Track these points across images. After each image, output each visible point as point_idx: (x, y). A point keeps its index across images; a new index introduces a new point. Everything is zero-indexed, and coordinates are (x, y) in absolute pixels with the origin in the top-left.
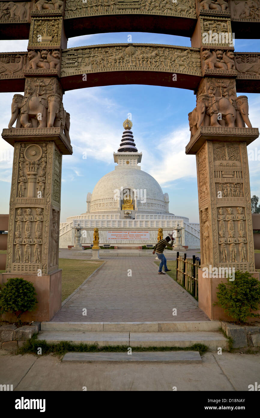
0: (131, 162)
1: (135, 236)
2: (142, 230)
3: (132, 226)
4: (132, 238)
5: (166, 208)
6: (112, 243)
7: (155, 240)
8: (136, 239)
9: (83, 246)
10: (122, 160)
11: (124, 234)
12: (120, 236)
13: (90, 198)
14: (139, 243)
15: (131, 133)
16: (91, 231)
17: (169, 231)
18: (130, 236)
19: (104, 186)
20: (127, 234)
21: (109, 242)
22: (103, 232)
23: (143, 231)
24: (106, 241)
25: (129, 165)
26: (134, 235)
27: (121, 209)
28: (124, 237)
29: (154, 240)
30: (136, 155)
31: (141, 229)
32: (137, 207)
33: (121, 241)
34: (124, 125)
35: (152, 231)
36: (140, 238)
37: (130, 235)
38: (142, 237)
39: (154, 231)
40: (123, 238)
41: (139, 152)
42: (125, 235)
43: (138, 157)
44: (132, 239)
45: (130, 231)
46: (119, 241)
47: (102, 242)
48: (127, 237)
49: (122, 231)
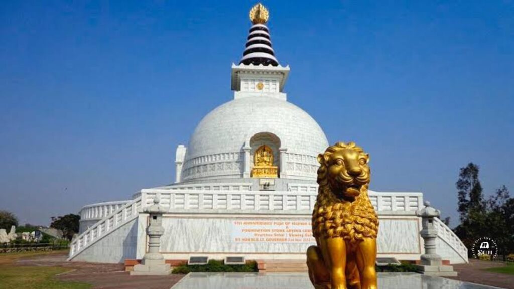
0: (267, 86)
1: (302, 233)
3: (296, 208)
4: (297, 237)
6: (244, 251)
8: (305, 240)
10: (250, 82)
11: (276, 227)
12: (265, 233)
15: (266, 30)
16: (191, 220)
17: (389, 221)
18: (291, 233)
20: (283, 227)
21: (236, 249)
22: (221, 222)
24: (230, 247)
25: (263, 91)
26: (300, 231)
27: (251, 176)
28: (275, 235)
30: (277, 72)
33: (269, 245)
37: (290, 231)
40: (274, 237)
42: (278, 231)
43: (282, 76)
44: (295, 242)
45: (291, 222)
46: (262, 247)
47: (218, 249)
48: (282, 235)
49: (269, 221)
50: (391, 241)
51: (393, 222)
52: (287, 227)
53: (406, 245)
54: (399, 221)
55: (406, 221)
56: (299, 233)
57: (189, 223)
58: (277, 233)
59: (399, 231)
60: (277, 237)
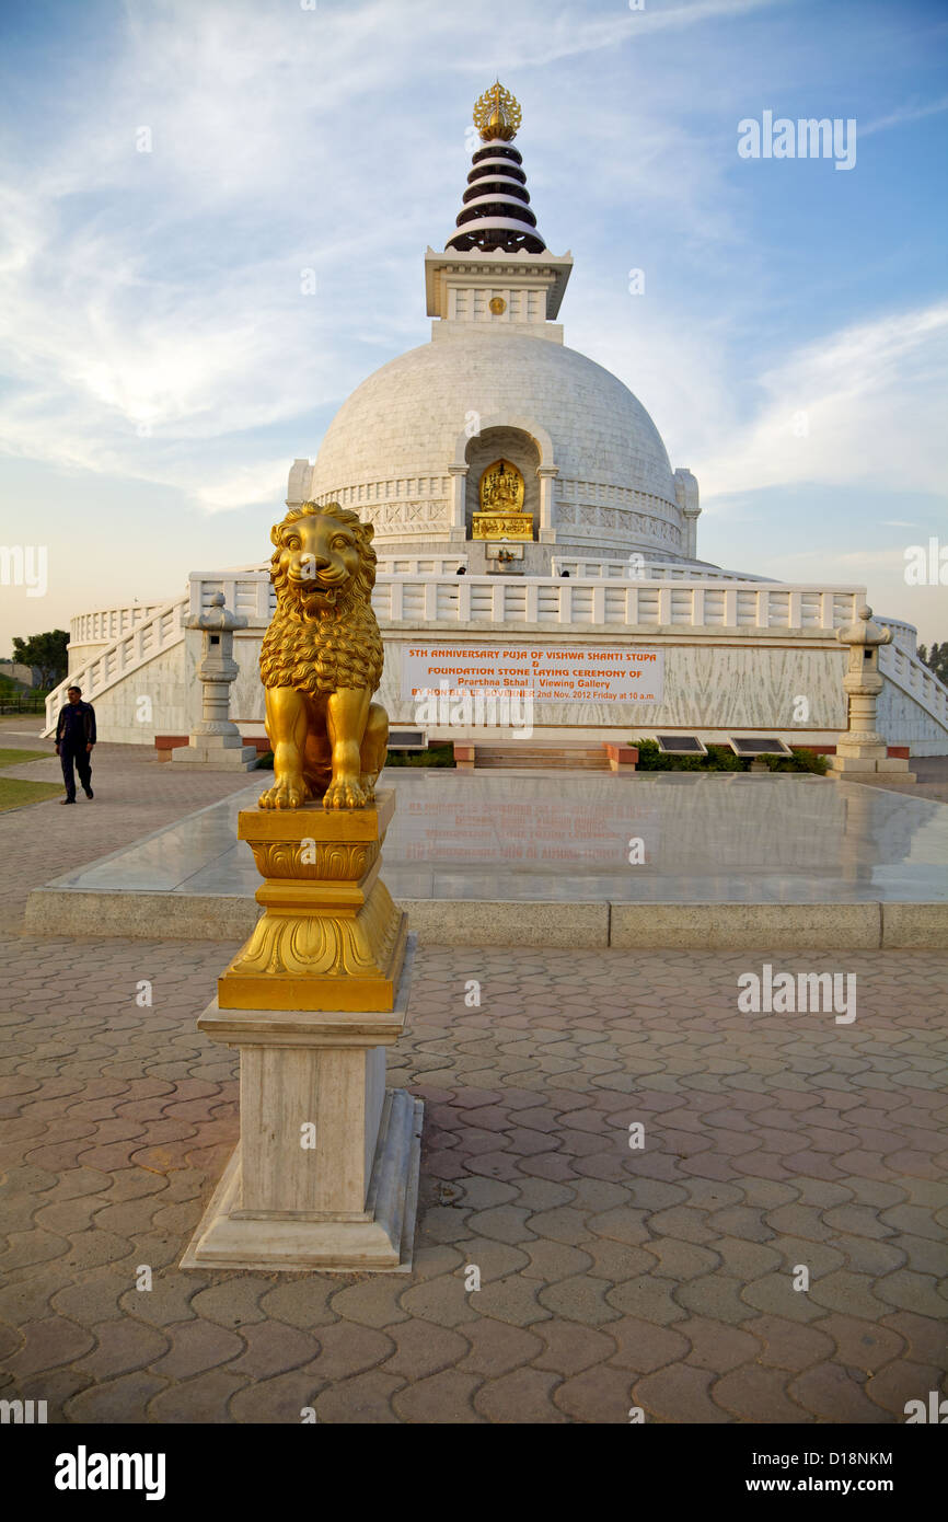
0: (517, 307)
1: (571, 678)
2: (615, 643)
3: (559, 617)
4: (559, 689)
5: (684, 544)
7: (692, 703)
8: (577, 694)
9: (247, 741)
10: (469, 295)
11: (510, 663)
12: (482, 677)
13: (306, 484)
14: (595, 722)
15: (516, 157)
17: (782, 652)
18: (543, 677)
19: (378, 415)
20: (526, 663)
21: (413, 713)
23: (625, 651)
24: (398, 709)
25: (505, 317)
26: (566, 673)
27: (469, 537)
28: (506, 683)
29: (686, 706)
30: (541, 269)
31: (612, 639)
32: (553, 526)
34: (480, 115)
35: (674, 650)
36: (603, 690)
37: (542, 672)
38: (618, 685)
39: (690, 652)
41: (554, 252)
42: (513, 672)
43: (552, 279)
44: (553, 699)
45: (546, 649)
48: (524, 683)
49: (493, 648)
50: (782, 700)
51: (791, 653)
52: (535, 664)
53: (817, 713)
54: (807, 653)
55: (820, 653)
56: (566, 679)
59: (804, 675)
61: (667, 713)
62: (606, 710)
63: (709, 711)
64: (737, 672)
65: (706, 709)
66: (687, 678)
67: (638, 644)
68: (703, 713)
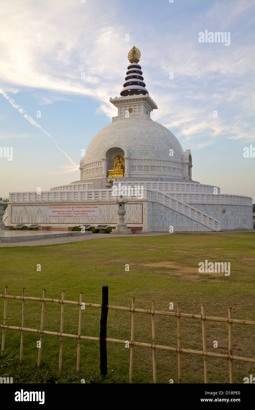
1: (80, 212)
2: (89, 204)
3: (78, 199)
4: (78, 215)
6: (53, 222)
7: (106, 218)
8: (82, 216)
10: (125, 108)
11: (68, 210)
12: (62, 213)
15: (140, 67)
16: (29, 207)
18: (74, 212)
20: (71, 209)
21: (49, 221)
22: (42, 207)
23: (91, 206)
24: (47, 220)
25: (133, 113)
26: (79, 211)
28: (67, 214)
29: (104, 218)
33: (64, 219)
34: (129, 56)
35: (102, 206)
36: (87, 215)
37: (74, 211)
38: (90, 214)
39: (105, 206)
40: (66, 215)
44: (77, 217)
45: (75, 206)
46: (61, 220)
47: (41, 222)
48: (71, 214)
49: (65, 206)
52: (73, 210)
53: (134, 219)
54: (132, 205)
55: (135, 205)
57: (28, 208)
58: (68, 213)
59: (131, 210)
60: (68, 215)
61: (100, 220)
62: (87, 219)
63: (110, 220)
64: (116, 210)
65: (109, 219)
66: (105, 212)
67: (94, 204)
68: (108, 220)
